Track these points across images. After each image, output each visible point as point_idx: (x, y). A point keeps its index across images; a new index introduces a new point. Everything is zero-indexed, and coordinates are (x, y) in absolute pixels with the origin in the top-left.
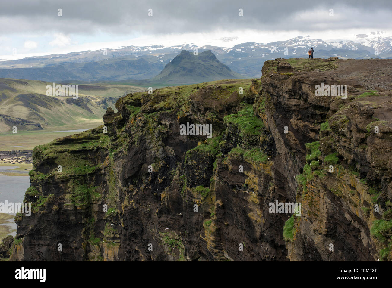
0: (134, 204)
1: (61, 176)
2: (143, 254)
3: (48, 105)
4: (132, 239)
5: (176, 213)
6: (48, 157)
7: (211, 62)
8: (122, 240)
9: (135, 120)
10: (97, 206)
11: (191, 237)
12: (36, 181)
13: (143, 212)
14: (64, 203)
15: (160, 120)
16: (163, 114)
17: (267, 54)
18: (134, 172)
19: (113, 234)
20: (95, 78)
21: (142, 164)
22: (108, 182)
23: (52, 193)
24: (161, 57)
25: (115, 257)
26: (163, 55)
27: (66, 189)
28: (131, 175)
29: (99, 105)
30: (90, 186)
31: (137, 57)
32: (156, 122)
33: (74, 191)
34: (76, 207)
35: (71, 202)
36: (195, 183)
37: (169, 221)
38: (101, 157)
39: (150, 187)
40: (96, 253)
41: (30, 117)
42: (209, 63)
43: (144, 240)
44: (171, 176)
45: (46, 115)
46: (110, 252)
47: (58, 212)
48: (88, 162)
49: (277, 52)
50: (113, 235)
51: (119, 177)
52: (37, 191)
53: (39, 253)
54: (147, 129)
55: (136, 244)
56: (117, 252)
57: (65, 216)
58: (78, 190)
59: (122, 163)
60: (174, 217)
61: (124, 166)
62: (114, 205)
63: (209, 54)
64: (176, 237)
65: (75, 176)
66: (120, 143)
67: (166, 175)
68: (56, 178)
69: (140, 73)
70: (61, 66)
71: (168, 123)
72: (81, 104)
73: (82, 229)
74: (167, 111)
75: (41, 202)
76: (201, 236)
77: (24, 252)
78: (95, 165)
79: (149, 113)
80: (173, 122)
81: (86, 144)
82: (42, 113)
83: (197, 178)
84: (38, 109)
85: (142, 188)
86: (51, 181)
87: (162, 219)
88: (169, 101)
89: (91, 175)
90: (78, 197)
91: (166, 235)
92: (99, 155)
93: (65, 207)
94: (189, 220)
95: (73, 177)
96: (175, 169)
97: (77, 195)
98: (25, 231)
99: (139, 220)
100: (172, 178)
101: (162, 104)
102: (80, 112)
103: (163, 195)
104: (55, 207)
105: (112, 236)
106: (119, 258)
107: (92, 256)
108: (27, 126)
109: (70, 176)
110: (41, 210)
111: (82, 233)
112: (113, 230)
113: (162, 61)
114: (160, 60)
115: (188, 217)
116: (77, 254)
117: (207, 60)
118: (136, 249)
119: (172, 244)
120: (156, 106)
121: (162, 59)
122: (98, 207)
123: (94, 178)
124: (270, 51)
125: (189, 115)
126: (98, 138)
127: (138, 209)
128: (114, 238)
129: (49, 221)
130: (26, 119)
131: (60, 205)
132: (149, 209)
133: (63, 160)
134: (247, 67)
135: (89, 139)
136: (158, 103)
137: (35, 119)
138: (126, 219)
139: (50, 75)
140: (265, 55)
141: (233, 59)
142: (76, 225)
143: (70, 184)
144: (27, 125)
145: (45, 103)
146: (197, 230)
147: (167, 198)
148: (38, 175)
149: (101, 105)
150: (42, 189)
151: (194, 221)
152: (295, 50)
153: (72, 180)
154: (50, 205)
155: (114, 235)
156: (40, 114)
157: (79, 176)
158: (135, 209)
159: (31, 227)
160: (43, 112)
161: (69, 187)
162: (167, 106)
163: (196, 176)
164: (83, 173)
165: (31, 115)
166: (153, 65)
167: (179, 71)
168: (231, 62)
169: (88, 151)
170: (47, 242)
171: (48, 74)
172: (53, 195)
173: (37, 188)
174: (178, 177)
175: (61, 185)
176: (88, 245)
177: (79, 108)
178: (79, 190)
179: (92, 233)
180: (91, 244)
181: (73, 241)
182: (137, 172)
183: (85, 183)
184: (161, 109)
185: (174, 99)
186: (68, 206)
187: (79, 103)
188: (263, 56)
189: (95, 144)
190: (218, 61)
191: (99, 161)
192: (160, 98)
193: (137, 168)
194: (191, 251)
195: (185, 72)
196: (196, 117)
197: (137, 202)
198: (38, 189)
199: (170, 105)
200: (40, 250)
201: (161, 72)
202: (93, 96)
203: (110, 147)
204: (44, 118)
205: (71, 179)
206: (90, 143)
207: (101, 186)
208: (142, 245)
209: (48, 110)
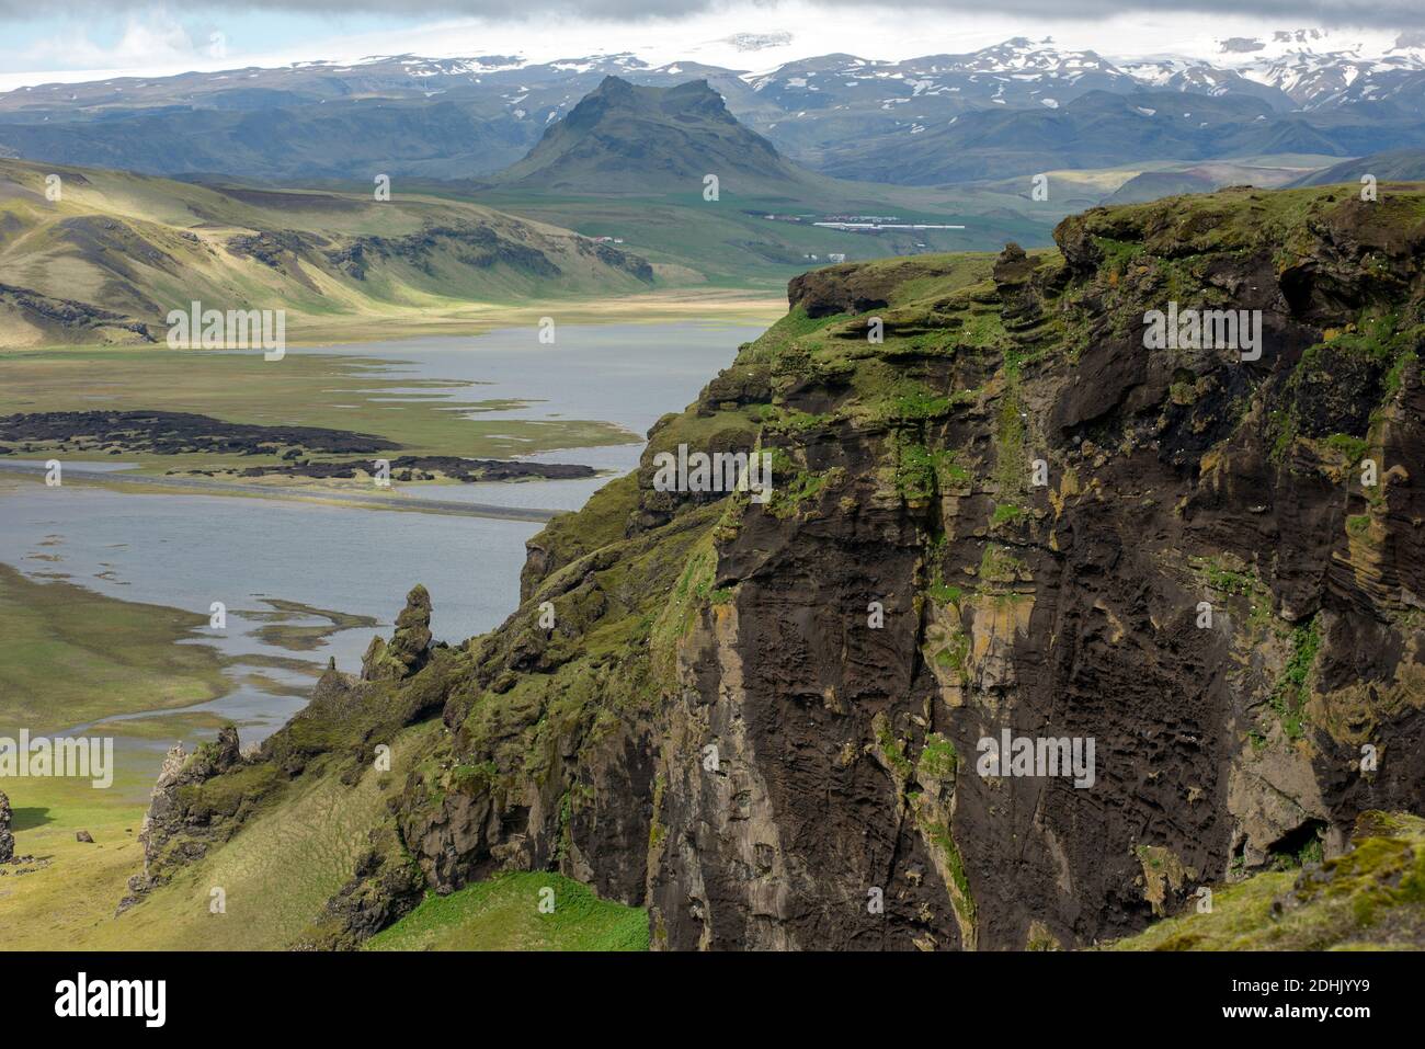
0: (1098, 491)
1: (870, 419)
2: (1119, 619)
3: (166, 259)
4: (1085, 580)
5: (1244, 505)
6: (833, 368)
7: (709, 123)
8: (1042, 588)
9: (1124, 272)
10: (954, 501)
11: (1297, 560)
12: (786, 434)
13: (1127, 509)
14: (874, 492)
15: (1209, 274)
16: (1219, 260)
17: (899, 100)
18: (1107, 407)
19: (1013, 571)
20: (280, 169)
21: (1130, 388)
22: (994, 438)
23: (837, 465)
24: (517, 100)
25: (1017, 632)
26: (525, 93)
27: (878, 454)
28: (1093, 416)
29: (338, 263)
30: (935, 450)
31: (429, 95)
32: (1196, 279)
33: (899, 460)
34: (904, 501)
35: (893, 488)
36: (1324, 427)
37: (1218, 527)
38: (967, 374)
39: (1155, 445)
40: (948, 625)
41: (106, 300)
42: (699, 125)
43: (1124, 582)
44: (1233, 415)
45: (159, 293)
46: (1003, 622)
47: (854, 515)
48: (924, 387)
49: (936, 93)
50: (1013, 575)
51: (1041, 423)
52: (787, 458)
53: (784, 625)
54: (1162, 298)
55: (1094, 594)
56: (1027, 619)
57: (871, 527)
58: (909, 456)
59: (1055, 388)
60: (1239, 517)
61: (1064, 395)
62: (1014, 499)
63: (700, 93)
64: (1239, 564)
65: (900, 420)
66: (1050, 333)
67: (1218, 413)
68: (854, 424)
69: (441, 155)
70: (159, 120)
71: (1231, 283)
72: (276, 257)
73: (914, 561)
74: (1232, 253)
75: (803, 487)
76: (1336, 555)
77: (740, 623)
78: (946, 394)
79: (1170, 258)
80: (1247, 281)
81: (919, 337)
82: (148, 286)
83: (1332, 415)
84: (132, 270)
85: (1126, 446)
86: (836, 431)
87: (1198, 522)
88: (1235, 229)
89: (938, 420)
90: (911, 476)
91: (1210, 562)
92: (958, 369)
93: (874, 501)
94: (1294, 520)
95: (896, 423)
96: (1245, 397)
97: (909, 471)
98: (743, 568)
99: (1111, 530)
100: (1238, 419)
101: (1213, 236)
102: (275, 287)
103: (1207, 462)
104: (846, 503)
105: (1011, 577)
106: (1030, 634)
107: (938, 633)
108: (100, 329)
109: (891, 420)
110: (803, 509)
111: (914, 571)
112: (1013, 562)
113: (521, 114)
114: (514, 107)
115: (1294, 512)
116: (898, 627)
117: (693, 113)
118: (1097, 606)
119: (1227, 584)
120: (1197, 239)
121: (520, 106)
122: (959, 503)
123: (944, 429)
124: (911, 89)
125: (1311, 264)
126: (957, 323)
127: (1110, 501)
128: (1018, 582)
129: (824, 538)
130: (93, 303)
131: (861, 495)
132: (1148, 501)
133: (868, 379)
134: (827, 144)
135: (925, 325)
136: (1203, 233)
137: (123, 305)
138: (1070, 530)
139: (119, 152)
140: (894, 104)
141: (776, 113)
142: (900, 549)
143: (888, 442)
144: (100, 325)
145: (155, 250)
146: (1321, 542)
147: (1222, 471)
148: (792, 418)
149: (345, 265)
150: (807, 455)
151: (1313, 521)
152: (1001, 90)
153: (894, 432)
154: (831, 495)
155: (1018, 575)
156: (140, 288)
157: (909, 420)
158: (1103, 503)
159: (765, 557)
160: (148, 281)
161: (888, 450)
162: (1232, 242)
163: (1330, 410)
164: (917, 414)
165: (110, 290)
166: (488, 127)
167: (594, 152)
168: (772, 126)
169: (928, 357)
170: (810, 598)
171: (110, 148)
172: (842, 469)
173: (786, 451)
174: (1259, 416)
175: (866, 444)
176: (926, 605)
177: (271, 270)
178: (911, 457)
179: (937, 574)
180: (935, 603)
181: (888, 591)
182: (1115, 407)
183: (923, 442)
184: (1214, 248)
185: (1253, 224)
186: (883, 499)
187: (271, 254)
188: (886, 107)
189: (947, 338)
190: (732, 121)
191: (959, 386)
192: (1207, 221)
193: (1116, 397)
194: (1297, 595)
195: (616, 155)
196: (1331, 269)
197: (1108, 484)
198: (791, 454)
199: (1241, 239)
200: (789, 618)
201: (529, 155)
202: (316, 232)
203: (1007, 347)
204: (156, 302)
205: (891, 427)
206: (932, 335)
207: (966, 448)
208: (1114, 596)
209: (166, 275)
